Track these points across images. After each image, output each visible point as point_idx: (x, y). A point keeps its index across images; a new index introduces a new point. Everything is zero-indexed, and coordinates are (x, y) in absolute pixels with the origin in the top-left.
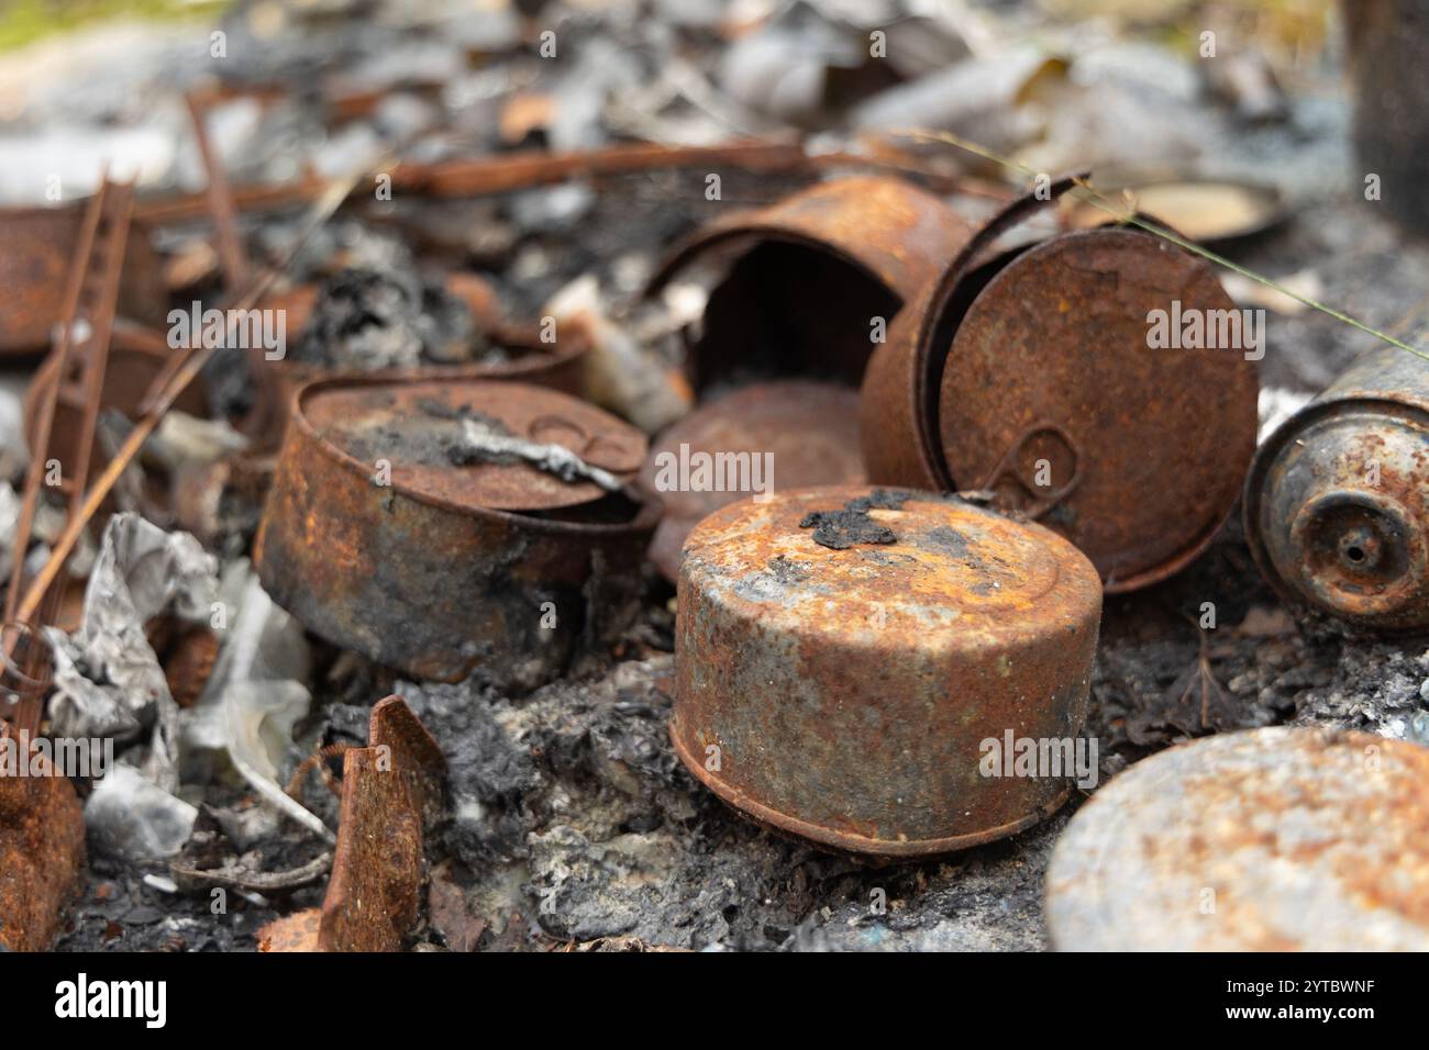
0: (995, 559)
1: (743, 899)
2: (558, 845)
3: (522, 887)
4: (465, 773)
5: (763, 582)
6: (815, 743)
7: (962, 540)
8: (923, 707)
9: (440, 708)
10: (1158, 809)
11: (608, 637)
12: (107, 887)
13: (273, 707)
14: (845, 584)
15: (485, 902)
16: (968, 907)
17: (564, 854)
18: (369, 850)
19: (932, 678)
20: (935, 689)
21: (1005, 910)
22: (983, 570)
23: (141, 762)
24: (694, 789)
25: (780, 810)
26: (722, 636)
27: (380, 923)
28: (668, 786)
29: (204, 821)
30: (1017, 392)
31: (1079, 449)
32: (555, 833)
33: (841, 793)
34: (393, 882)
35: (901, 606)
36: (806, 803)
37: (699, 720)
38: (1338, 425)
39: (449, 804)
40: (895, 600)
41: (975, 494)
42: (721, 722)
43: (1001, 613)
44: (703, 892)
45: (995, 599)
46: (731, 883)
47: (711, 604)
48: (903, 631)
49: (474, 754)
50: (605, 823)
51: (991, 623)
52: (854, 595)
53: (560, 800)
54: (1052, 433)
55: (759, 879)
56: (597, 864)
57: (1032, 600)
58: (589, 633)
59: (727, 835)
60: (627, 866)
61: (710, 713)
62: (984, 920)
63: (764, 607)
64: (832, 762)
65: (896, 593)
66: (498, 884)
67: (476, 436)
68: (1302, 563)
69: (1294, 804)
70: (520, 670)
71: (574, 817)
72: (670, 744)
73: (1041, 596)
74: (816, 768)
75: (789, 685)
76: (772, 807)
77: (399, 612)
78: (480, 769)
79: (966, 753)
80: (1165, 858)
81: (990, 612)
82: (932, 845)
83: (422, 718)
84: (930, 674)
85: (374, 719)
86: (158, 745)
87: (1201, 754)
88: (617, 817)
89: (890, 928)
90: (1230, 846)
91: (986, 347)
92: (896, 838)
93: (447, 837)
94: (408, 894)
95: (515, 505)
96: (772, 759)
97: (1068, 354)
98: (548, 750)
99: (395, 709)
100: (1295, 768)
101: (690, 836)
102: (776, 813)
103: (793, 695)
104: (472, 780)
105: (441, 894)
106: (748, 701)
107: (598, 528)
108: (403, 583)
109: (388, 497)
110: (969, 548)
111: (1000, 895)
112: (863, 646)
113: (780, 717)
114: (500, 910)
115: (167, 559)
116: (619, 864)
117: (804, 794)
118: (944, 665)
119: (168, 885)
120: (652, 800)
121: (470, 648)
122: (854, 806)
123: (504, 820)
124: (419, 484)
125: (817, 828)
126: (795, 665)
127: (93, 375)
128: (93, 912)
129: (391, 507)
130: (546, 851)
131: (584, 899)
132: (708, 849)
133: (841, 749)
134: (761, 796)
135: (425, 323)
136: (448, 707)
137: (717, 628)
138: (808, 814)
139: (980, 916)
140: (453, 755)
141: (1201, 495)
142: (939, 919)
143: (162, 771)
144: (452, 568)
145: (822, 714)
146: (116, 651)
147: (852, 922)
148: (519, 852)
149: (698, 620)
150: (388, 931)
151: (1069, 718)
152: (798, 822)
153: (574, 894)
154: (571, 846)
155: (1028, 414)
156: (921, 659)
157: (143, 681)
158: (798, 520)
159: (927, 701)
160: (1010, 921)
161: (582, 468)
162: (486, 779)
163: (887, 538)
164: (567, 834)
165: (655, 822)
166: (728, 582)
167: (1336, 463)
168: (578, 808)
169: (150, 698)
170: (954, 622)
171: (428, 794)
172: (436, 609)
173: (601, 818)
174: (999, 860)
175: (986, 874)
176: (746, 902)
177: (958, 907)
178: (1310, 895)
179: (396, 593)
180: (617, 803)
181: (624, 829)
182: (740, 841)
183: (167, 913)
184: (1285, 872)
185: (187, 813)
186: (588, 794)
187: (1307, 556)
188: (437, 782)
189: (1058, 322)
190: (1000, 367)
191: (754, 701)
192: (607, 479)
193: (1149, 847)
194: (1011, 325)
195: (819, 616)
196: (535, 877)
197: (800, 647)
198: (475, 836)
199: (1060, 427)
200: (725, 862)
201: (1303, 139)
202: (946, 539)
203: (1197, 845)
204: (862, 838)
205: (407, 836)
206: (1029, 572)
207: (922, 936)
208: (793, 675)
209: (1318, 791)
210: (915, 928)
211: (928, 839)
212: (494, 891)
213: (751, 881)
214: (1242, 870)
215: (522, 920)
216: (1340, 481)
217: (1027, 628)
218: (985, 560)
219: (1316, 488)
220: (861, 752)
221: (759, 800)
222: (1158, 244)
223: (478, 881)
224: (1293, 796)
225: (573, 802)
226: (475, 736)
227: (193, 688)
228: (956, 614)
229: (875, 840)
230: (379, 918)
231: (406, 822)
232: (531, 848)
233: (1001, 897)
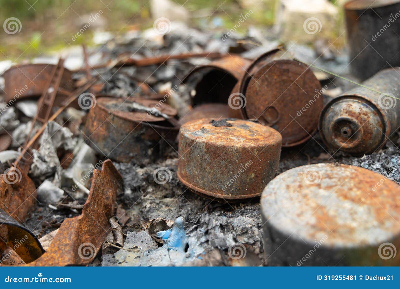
0: (256, 130)
1: (192, 212)
2: (148, 199)
3: (139, 209)
4: (128, 183)
5: (198, 132)
6: (209, 170)
7: (248, 126)
8: (235, 161)
9: (123, 168)
10: (292, 179)
11: (165, 154)
12: (41, 209)
13: (86, 170)
14: (218, 133)
15: (131, 213)
16: (246, 213)
17: (150, 201)
18: (99, 195)
19: (238, 154)
20: (238, 156)
21: (256, 214)
22: (253, 132)
23: (52, 181)
24: (182, 187)
25: (201, 188)
26: (187, 145)
27: (102, 213)
28: (176, 186)
29: (65, 193)
30: (264, 97)
31: (279, 111)
32: (148, 196)
33: (215, 183)
34: (106, 204)
35: (231, 137)
36: (207, 186)
37: (182, 168)
38: (341, 102)
39: (123, 190)
40: (230, 136)
41: (253, 120)
42: (187, 167)
43: (255, 140)
44: (183, 211)
45: (254, 137)
46: (189, 208)
47: (185, 137)
48: (231, 142)
49: (130, 178)
50: (161, 195)
51: (253, 142)
52: (220, 135)
53: (150, 189)
54: (272, 107)
55: (197, 208)
56: (158, 204)
57: (264, 138)
58: (160, 153)
59: (190, 199)
60: (165, 205)
61: (185, 165)
62: (250, 216)
63: (198, 137)
64: (213, 175)
65: (230, 135)
66: (134, 209)
67: (135, 106)
68: (332, 136)
69: (325, 178)
70: (144, 161)
71: (153, 194)
72: (177, 177)
73: (266, 138)
74: (209, 177)
75: (203, 156)
76: (199, 188)
77: (115, 146)
78: (131, 182)
79: (246, 174)
80: (292, 189)
81: (253, 140)
82: (238, 197)
83: (119, 170)
84: (237, 153)
85: (103, 165)
86: (56, 176)
87: (302, 169)
88: (164, 194)
89: (226, 217)
90: (308, 186)
91: (257, 86)
92: (229, 195)
93: (122, 198)
94: (110, 207)
95: (143, 120)
96: (199, 175)
97: (277, 88)
98: (147, 177)
99: (109, 163)
100: (326, 171)
101: (181, 199)
102: (200, 189)
103: (204, 158)
104: (129, 184)
105: (120, 211)
106: (193, 161)
107: (163, 127)
108: (115, 138)
109: (112, 117)
110: (250, 128)
111: (255, 210)
112: (221, 145)
113: (201, 164)
114: (134, 215)
115: (61, 133)
116: (163, 205)
117: (206, 183)
118: (241, 151)
119: (55, 208)
120: (172, 190)
121: (131, 155)
122: (218, 186)
123: (136, 193)
124: (121, 114)
125: (209, 192)
126: (204, 151)
127: (52, 98)
128: (36, 214)
129: (113, 119)
130: (145, 201)
131: (153, 212)
132: (185, 201)
133: (215, 172)
134: (196, 185)
135: (130, 89)
136: (125, 168)
137: (186, 143)
138: (207, 189)
139: (249, 215)
140: (125, 179)
141: (309, 124)
142: (239, 215)
143: (57, 182)
144: (127, 134)
145: (211, 163)
146: (47, 152)
147: (217, 214)
148: (139, 201)
149: (182, 142)
150: (104, 217)
151: (273, 168)
152: (205, 191)
153: (151, 210)
154: (151, 200)
155: (267, 103)
156: (235, 148)
157: (54, 161)
158: (209, 122)
159: (236, 160)
160: (257, 216)
161: (160, 113)
162: (133, 184)
163: (230, 125)
164: (151, 197)
165: (173, 195)
166: (190, 133)
167: (341, 111)
168: (154, 192)
169: (55, 165)
170: (244, 141)
171: (118, 187)
172: (123, 145)
173: (159, 194)
174: (255, 203)
175: (251, 205)
176: (193, 213)
177: (244, 213)
178: (329, 197)
179: (113, 140)
180: (164, 191)
181: (165, 197)
182: (193, 200)
183: (53, 214)
184: (322, 192)
185: (62, 192)
186: (157, 189)
187: (333, 134)
188: (121, 185)
189: (274, 81)
190: (260, 91)
191: (195, 161)
192: (165, 116)
193: (288, 187)
194: (263, 81)
195: (210, 139)
196: (142, 207)
197: (205, 146)
198: (129, 197)
199: (274, 106)
200: (189, 204)
201: (338, 64)
202: (244, 126)
203: (300, 186)
204: (220, 195)
205: (110, 193)
206: (264, 133)
207: (235, 219)
208: (204, 153)
209: (332, 175)
210: (233, 217)
211: (237, 195)
212: (133, 211)
213: (195, 208)
214: (311, 191)
215: (139, 217)
216: (341, 115)
217: (262, 143)
218: (253, 131)
219: (336, 117)
220: (220, 172)
221: (196, 186)
222: (298, 63)
223: (129, 209)
224: (325, 176)
225: (153, 191)
226: (131, 175)
227: (67, 164)
228: (245, 139)
229: (223, 195)
230: (101, 212)
231: (110, 191)
232: (142, 200)
233: (255, 211)
